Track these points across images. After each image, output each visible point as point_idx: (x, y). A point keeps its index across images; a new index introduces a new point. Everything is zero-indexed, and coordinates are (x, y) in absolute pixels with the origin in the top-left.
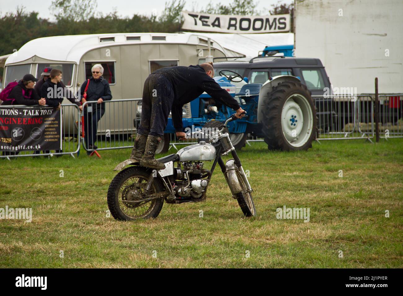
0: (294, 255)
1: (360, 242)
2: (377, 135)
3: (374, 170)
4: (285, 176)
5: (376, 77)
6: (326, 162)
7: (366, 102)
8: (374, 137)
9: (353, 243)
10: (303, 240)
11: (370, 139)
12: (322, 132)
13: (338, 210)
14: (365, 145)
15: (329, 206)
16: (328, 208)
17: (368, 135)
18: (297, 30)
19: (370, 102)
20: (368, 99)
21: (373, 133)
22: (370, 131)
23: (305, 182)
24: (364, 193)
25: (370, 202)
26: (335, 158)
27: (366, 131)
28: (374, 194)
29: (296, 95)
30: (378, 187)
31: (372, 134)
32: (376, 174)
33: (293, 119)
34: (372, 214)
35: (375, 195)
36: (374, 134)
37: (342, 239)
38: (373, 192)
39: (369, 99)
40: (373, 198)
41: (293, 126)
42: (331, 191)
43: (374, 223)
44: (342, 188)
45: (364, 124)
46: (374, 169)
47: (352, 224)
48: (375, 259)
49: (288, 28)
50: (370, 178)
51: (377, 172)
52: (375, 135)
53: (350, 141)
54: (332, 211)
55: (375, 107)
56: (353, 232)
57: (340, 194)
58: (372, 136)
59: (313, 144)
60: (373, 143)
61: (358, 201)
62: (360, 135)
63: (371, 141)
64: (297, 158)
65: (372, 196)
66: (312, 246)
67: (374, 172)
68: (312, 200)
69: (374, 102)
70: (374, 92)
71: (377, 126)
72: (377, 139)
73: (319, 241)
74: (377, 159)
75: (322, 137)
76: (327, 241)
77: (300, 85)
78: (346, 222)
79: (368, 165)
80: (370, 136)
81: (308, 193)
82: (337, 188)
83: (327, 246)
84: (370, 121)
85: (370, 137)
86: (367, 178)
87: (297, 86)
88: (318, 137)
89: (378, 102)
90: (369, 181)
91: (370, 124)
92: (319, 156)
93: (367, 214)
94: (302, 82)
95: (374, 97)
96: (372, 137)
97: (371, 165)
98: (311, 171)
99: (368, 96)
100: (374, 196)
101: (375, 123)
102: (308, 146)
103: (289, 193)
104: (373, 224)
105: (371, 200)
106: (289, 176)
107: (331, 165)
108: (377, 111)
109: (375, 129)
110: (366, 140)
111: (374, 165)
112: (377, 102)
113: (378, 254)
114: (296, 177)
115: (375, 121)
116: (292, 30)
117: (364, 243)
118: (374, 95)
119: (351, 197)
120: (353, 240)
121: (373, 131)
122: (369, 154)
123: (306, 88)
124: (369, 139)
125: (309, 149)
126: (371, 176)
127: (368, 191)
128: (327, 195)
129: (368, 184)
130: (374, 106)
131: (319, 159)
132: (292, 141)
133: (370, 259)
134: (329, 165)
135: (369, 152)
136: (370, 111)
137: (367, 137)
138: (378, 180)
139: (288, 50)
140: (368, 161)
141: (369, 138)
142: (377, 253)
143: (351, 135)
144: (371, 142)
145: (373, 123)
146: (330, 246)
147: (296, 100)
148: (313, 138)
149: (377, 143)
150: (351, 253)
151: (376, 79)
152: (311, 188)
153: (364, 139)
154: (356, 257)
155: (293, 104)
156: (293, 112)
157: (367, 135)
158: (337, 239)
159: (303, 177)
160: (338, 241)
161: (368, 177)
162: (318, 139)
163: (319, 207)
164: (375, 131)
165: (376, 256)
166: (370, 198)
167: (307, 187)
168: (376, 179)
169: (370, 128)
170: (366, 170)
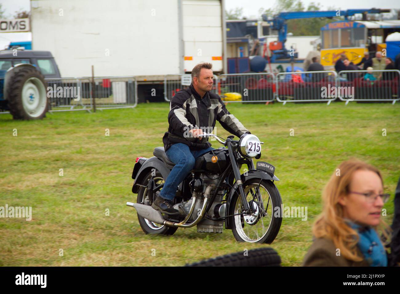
0: (28, 198)
1: (78, 186)
2: (94, 107)
4: (25, 139)
5: (93, 65)
6: (56, 128)
7: (86, 83)
8: (92, 109)
9: (73, 187)
10: (36, 186)
12: (54, 106)
13: (64, 163)
14: (85, 115)
15: (57, 160)
16: (56, 162)
18: (34, 30)
19: (89, 83)
20: (87, 81)
21: (92, 106)
22: (89, 104)
23: (40, 143)
24: (83, 150)
26: (63, 125)
27: (87, 105)
29: (33, 78)
30: (93, 145)
32: (93, 136)
33: (31, 97)
34: (88, 166)
35: (91, 151)
37: (65, 184)
38: (90, 149)
41: (31, 102)
42: (59, 149)
44: (67, 147)
45: (85, 99)
46: (91, 132)
47: (73, 173)
48: (88, 198)
49: (27, 28)
51: (93, 134)
53: (75, 112)
54: (59, 163)
55: (92, 87)
56: (73, 179)
57: (65, 151)
59: (47, 115)
60: (91, 113)
61: (79, 156)
62: (82, 108)
64: (34, 125)
65: (89, 152)
66: (42, 191)
67: (91, 134)
68: (44, 156)
70: (91, 76)
71: (94, 101)
72: (95, 110)
73: (48, 187)
74: (94, 125)
75: (54, 110)
76: (54, 186)
77: (36, 71)
78: (69, 172)
79: (87, 129)
81: (42, 151)
82: (63, 147)
83: (54, 190)
84: (89, 97)
86: (86, 139)
87: (34, 72)
88: (51, 110)
90: (88, 141)
91: (89, 99)
92: (52, 124)
93: (85, 165)
94: (38, 69)
95: (91, 80)
97: (90, 129)
98: (45, 135)
102: (43, 116)
103: (27, 151)
104: (89, 172)
105: (88, 155)
106: (28, 139)
107: (60, 130)
111: (92, 129)
112: (93, 83)
114: (33, 139)
115: (92, 97)
116: (30, 30)
117: (82, 186)
118: (92, 78)
119: (73, 153)
120: (73, 185)
121: (91, 104)
122: (88, 121)
123: (40, 73)
125: (44, 118)
126: (89, 138)
127: (87, 148)
128: (55, 152)
129: (87, 143)
131: (51, 126)
132: (31, 113)
133: (85, 198)
134: (58, 130)
135: (88, 119)
137: (87, 109)
138: (94, 140)
139: (28, 45)
140: (87, 127)
141: (89, 109)
142: (90, 194)
143: (75, 108)
145: (91, 99)
146: (57, 190)
147: (33, 82)
148: (47, 110)
149: (94, 113)
150: (71, 195)
151: (93, 67)
152: (44, 147)
153: (85, 110)
154: (75, 197)
155: (31, 85)
156: (31, 91)
157: (87, 107)
158: (62, 184)
159: (38, 139)
160: (62, 186)
162: (50, 111)
163: (49, 161)
164: (93, 104)
167: (41, 147)
168: (92, 139)
169: (89, 102)
170: (86, 133)
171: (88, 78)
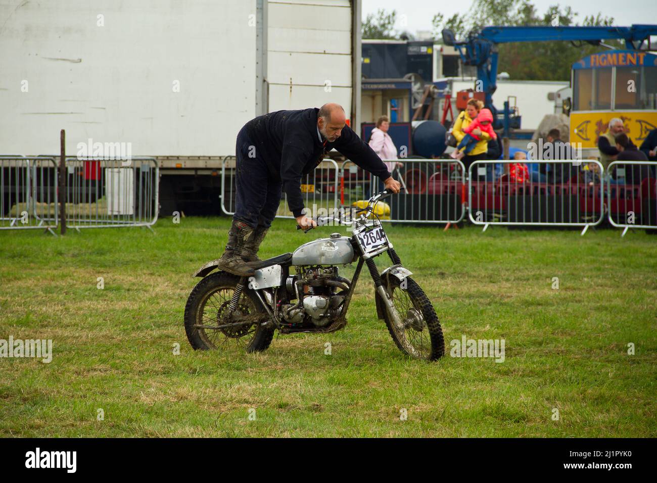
1: (17, 399)
2: (63, 223)
3: (53, 280)
5: (63, 129)
7: (45, 169)
8: (58, 226)
9: (6, 401)
11: (52, 229)
14: (42, 239)
17: (50, 223)
19: (52, 170)
20: (49, 163)
21: (57, 220)
22: (52, 216)
24: (34, 318)
25: (41, 333)
27: (46, 216)
28: (49, 320)
30: (57, 308)
31: (54, 222)
32: (56, 287)
35: (51, 320)
36: (59, 221)
38: (48, 317)
39: (51, 164)
40: (46, 326)
43: (45, 368)
47: (7, 370)
48: (38, 427)
50: (46, 293)
51: (58, 283)
52: (60, 224)
53: (18, 233)
55: (60, 177)
56: (8, 383)
58: (55, 225)
60: (56, 236)
61: (22, 332)
62: (35, 223)
63: (53, 233)
65: (45, 323)
67: (53, 284)
69: (59, 170)
70: (59, 153)
71: (62, 209)
72: (63, 230)
74: (60, 262)
79: (45, 272)
80: (52, 224)
84: (52, 201)
85: (52, 226)
86: (40, 293)
89: (65, 170)
90: (44, 298)
91: (53, 204)
95: (58, 161)
96: (55, 227)
97: (50, 272)
99: (48, 160)
100: (49, 322)
101: (59, 204)
104: (42, 369)
105: (44, 330)
108: (64, 184)
109: (59, 213)
110: (45, 230)
111: (55, 272)
112: (63, 170)
113: (45, 418)
115: (59, 201)
117: (25, 400)
118: (59, 158)
119: (11, 325)
120: (6, 397)
121: (56, 216)
122: (48, 254)
124: (49, 229)
126: (48, 290)
127: (41, 315)
129: (41, 303)
130: (58, 175)
133: (32, 427)
135: (48, 250)
136: (52, 184)
137: (46, 227)
138: (58, 296)
140: (45, 266)
141: (50, 227)
142: (43, 417)
143: (21, 223)
144: (52, 235)
145: (57, 204)
149: (62, 237)
151: (63, 132)
153: (42, 229)
157: (47, 222)
161: (42, 291)
164: (59, 217)
165: (42, 422)
166: (43, 326)
168: (55, 295)
169: (52, 212)
170: (41, 280)
171: (53, 158)
